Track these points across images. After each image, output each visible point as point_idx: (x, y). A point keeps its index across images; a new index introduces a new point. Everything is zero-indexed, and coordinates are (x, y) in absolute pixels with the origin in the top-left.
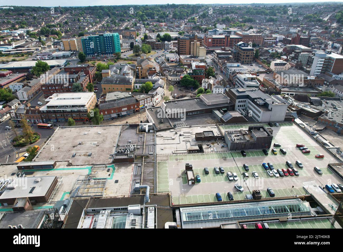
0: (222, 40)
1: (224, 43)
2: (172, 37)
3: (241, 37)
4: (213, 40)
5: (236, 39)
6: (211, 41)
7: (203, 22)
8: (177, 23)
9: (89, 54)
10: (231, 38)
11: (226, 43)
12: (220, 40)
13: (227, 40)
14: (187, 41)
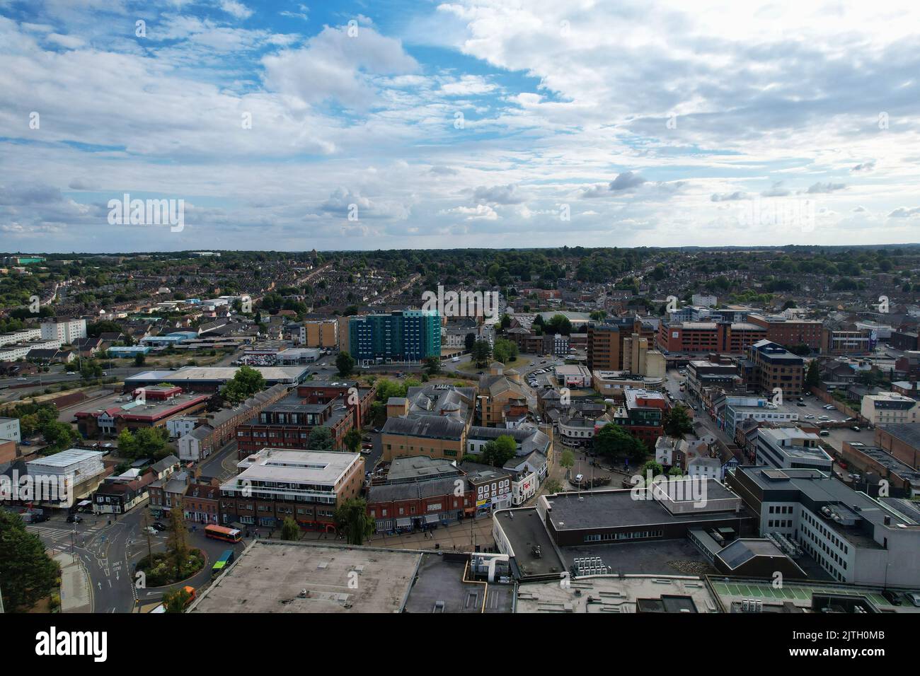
0: (708, 335)
1: (716, 344)
2: (574, 324)
3: (762, 329)
4: (684, 335)
5: (747, 333)
6: (677, 336)
7: (657, 290)
8: (588, 290)
9: (362, 357)
10: (733, 331)
11: (720, 342)
12: (702, 335)
13: (725, 336)
14: (612, 334)
